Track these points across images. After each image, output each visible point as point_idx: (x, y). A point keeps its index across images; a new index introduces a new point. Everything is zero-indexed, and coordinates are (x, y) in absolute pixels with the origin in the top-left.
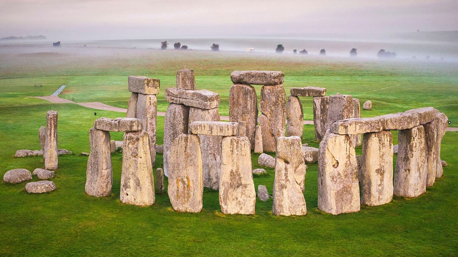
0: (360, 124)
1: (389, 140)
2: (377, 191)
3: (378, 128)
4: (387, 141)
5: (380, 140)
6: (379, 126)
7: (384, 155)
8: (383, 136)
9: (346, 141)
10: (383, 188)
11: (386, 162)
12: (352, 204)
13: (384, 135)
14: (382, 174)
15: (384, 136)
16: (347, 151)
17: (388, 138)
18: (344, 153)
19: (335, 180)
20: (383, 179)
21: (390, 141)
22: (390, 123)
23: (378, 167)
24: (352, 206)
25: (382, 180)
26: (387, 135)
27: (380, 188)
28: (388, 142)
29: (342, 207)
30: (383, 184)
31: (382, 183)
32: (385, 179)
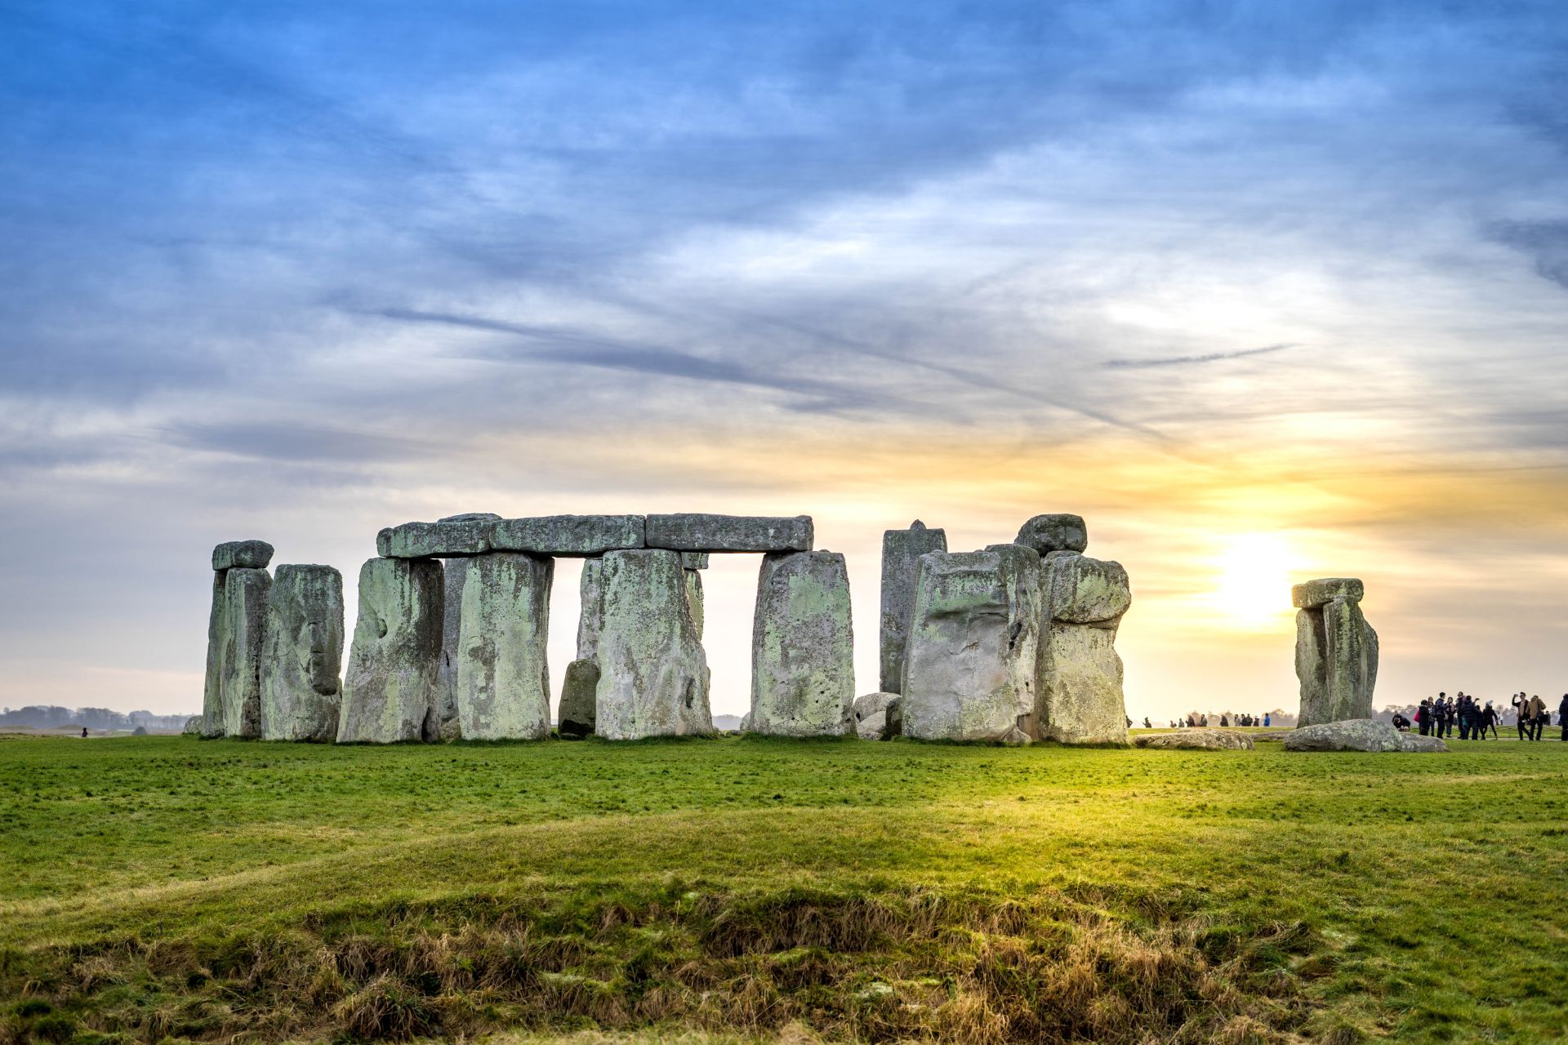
0: (415, 532)
1: (514, 576)
2: (469, 703)
3: (470, 542)
4: (510, 579)
5: (484, 576)
6: (471, 539)
7: (494, 614)
8: (495, 567)
9: (400, 573)
10: (491, 698)
11: (499, 633)
12: (381, 722)
13: (501, 564)
14: (489, 662)
15: (500, 566)
16: (403, 597)
17: (513, 571)
18: (397, 603)
19: (368, 664)
20: (492, 675)
21: (517, 580)
22: (502, 531)
23: (477, 642)
24: (380, 728)
25: (490, 677)
26: (509, 564)
27: (483, 696)
28: (513, 583)
29: (357, 726)
30: (491, 689)
31: (491, 684)
32: (497, 674)
